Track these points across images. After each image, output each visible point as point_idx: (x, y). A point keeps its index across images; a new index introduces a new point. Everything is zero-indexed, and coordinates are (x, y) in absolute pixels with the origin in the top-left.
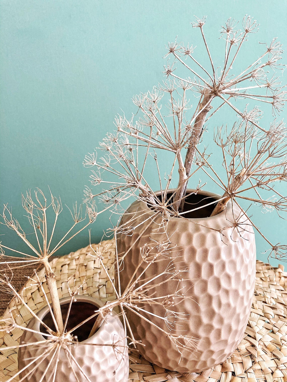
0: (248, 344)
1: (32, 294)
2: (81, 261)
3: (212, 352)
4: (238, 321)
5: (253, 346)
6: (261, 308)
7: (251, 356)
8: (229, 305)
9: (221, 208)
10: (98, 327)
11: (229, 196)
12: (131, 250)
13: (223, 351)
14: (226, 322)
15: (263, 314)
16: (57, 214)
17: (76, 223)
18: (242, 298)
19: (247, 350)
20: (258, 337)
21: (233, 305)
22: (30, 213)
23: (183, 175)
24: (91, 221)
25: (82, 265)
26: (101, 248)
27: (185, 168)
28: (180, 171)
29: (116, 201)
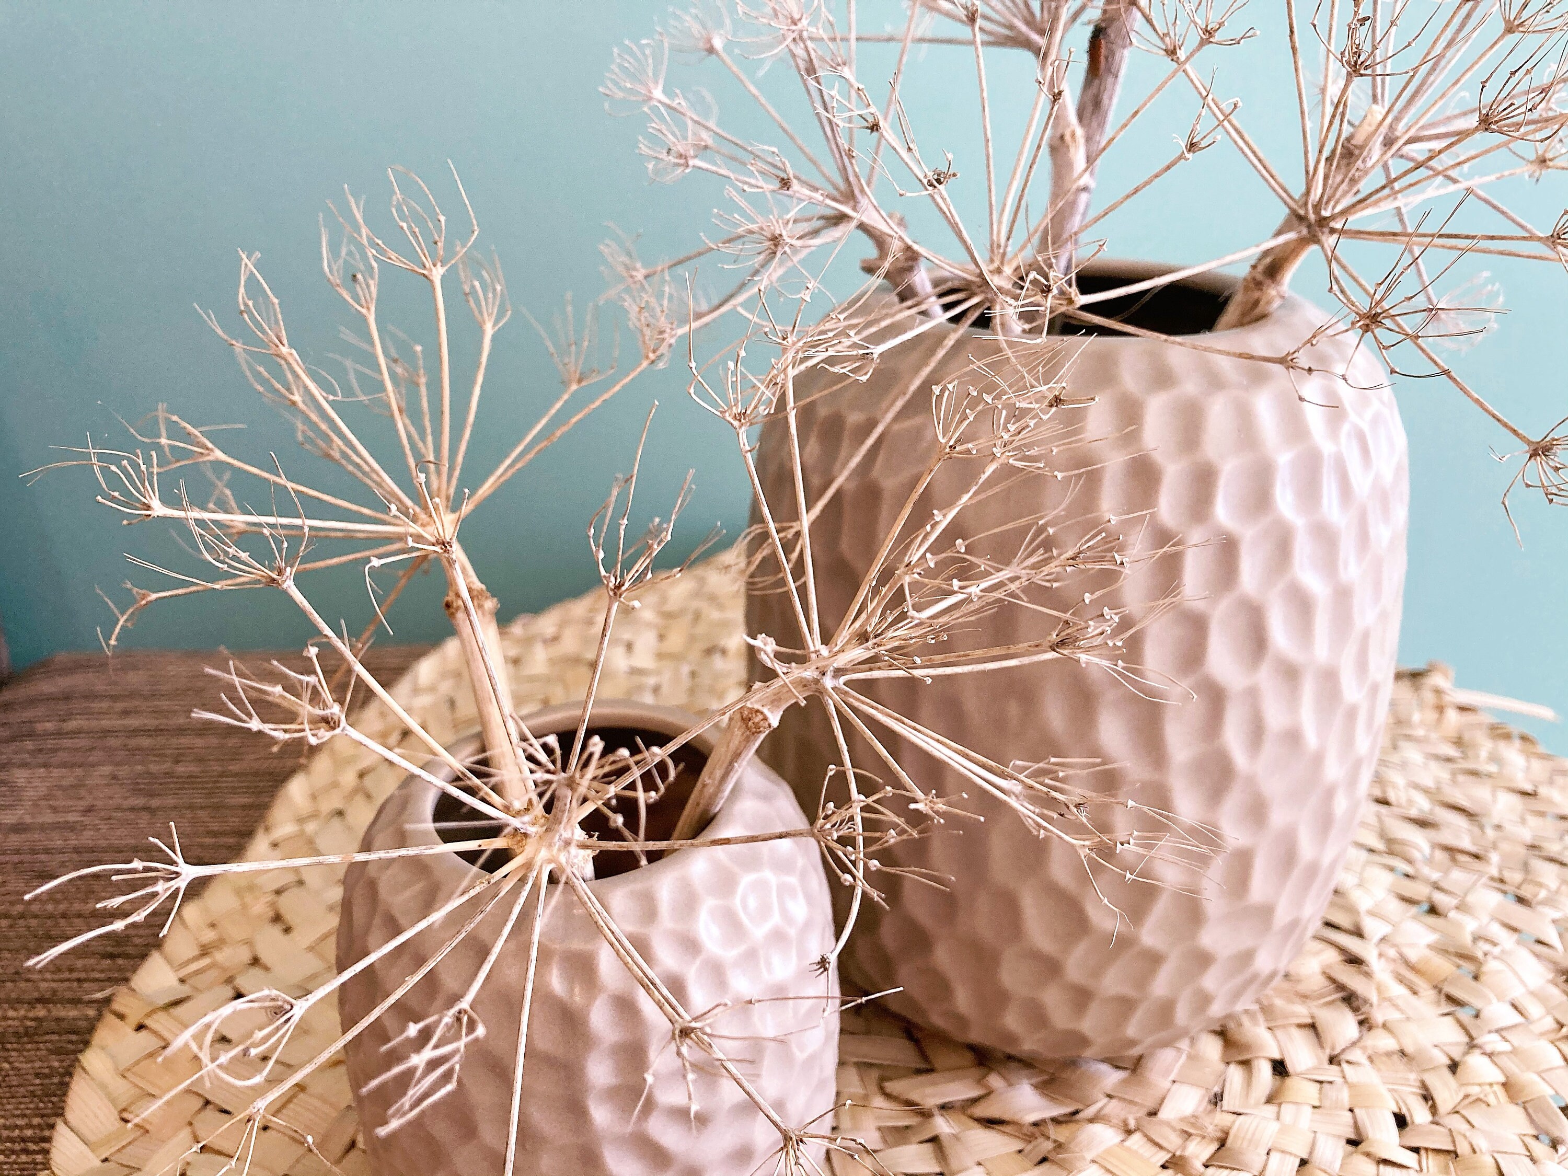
0: (1332, 956)
1: (361, 775)
2: (570, 644)
3: (1203, 960)
4: (1325, 823)
5: (1354, 961)
6: (1373, 820)
7: (1350, 999)
8: (1293, 737)
9: (1256, 303)
10: (706, 811)
11: (1305, 231)
12: (838, 494)
13: (1246, 957)
14: (1278, 818)
15: (1380, 846)
16: (489, 330)
17: (574, 387)
18: (1352, 714)
19: (1333, 981)
20: (1374, 928)
21: (1311, 739)
22: (364, 311)
23: (1069, 165)
24: (652, 356)
25: (575, 661)
26: (652, 598)
27: (1080, 132)
28: (1059, 147)
29: (776, 240)
